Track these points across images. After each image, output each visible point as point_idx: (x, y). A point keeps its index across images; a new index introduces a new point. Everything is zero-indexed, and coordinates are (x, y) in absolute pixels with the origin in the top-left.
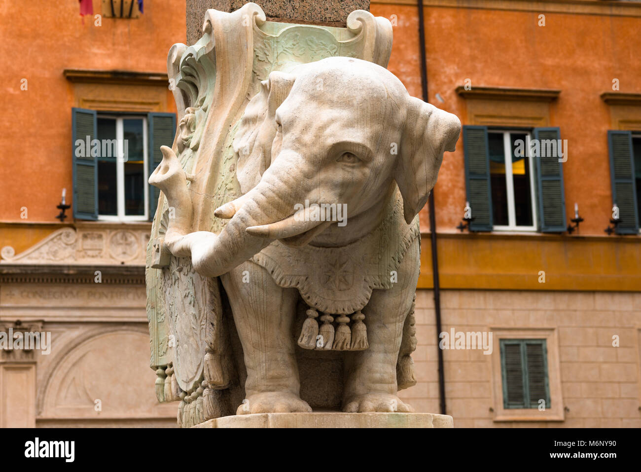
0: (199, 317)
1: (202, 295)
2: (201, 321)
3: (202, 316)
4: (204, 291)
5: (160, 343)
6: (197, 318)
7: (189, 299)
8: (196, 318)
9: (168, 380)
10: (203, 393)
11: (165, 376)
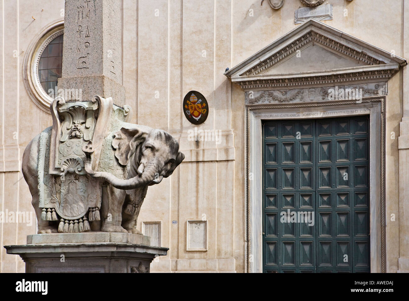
9: (49, 213)
10: (83, 222)
11: (47, 212)
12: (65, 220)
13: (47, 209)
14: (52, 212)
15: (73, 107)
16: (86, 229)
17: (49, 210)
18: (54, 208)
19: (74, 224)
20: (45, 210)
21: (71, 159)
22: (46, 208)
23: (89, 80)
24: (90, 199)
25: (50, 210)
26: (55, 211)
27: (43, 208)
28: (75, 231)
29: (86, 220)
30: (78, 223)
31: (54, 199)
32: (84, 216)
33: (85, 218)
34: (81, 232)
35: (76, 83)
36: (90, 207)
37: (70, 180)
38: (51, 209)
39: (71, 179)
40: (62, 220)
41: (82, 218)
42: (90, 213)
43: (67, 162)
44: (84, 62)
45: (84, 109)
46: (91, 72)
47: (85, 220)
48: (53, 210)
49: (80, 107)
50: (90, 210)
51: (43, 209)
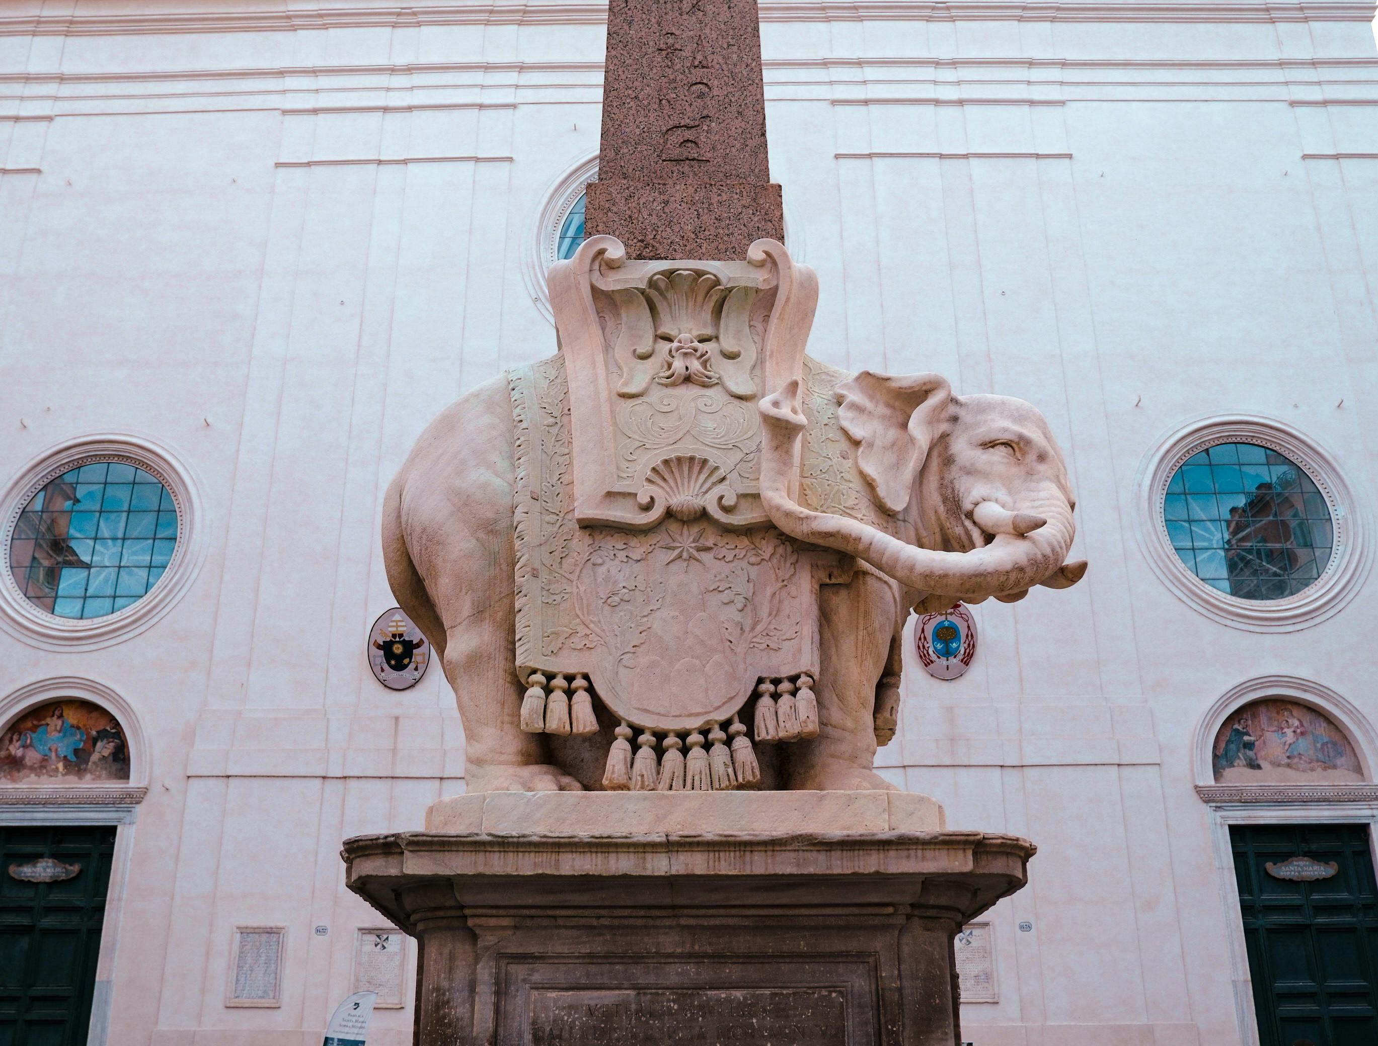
0: (753, 629)
1: (771, 601)
2: (755, 637)
3: (759, 628)
4: (777, 596)
5: (546, 634)
6: (747, 629)
7: (726, 596)
8: (742, 629)
9: (558, 699)
10: (728, 742)
11: (548, 690)
12: (637, 731)
13: (550, 677)
14: (570, 693)
15: (669, 274)
16: (750, 778)
17: (559, 682)
18: (586, 677)
19: (685, 751)
20: (543, 680)
21: (679, 460)
22: (544, 673)
23: (720, 195)
24: (767, 641)
25: (565, 684)
26: (591, 690)
27: (534, 672)
28: (697, 783)
29: (745, 735)
30: (707, 746)
31: (589, 632)
32: (736, 719)
33: (737, 726)
34: (727, 788)
35: (666, 203)
36: (764, 675)
37: (674, 548)
38: (570, 678)
39: (679, 545)
40: (622, 730)
41: (725, 725)
42: (765, 702)
43: (662, 468)
44: (688, 141)
45: (717, 282)
46: (721, 175)
47: (738, 733)
48: (579, 682)
49: (699, 273)
50: (763, 687)
51: (534, 678)
